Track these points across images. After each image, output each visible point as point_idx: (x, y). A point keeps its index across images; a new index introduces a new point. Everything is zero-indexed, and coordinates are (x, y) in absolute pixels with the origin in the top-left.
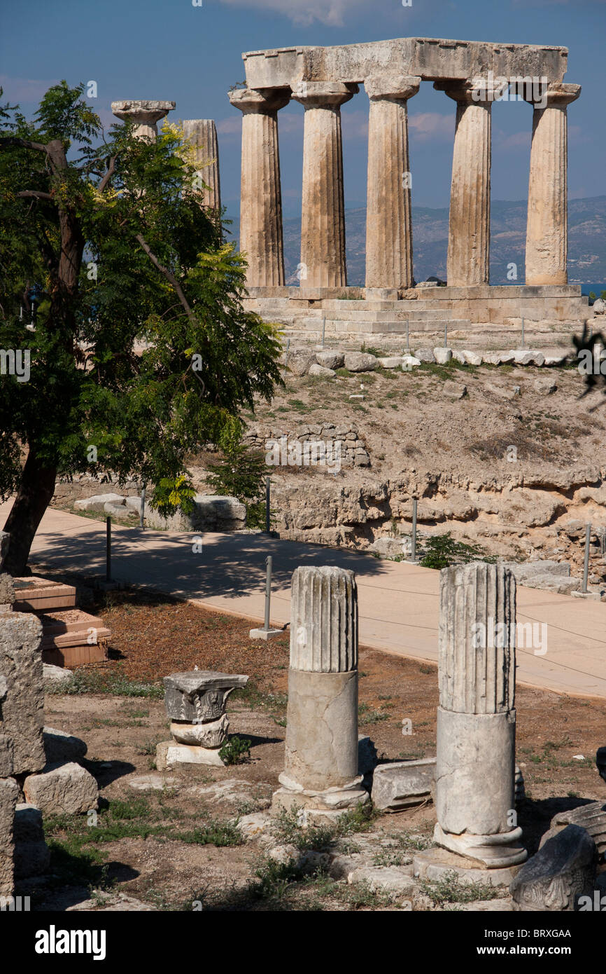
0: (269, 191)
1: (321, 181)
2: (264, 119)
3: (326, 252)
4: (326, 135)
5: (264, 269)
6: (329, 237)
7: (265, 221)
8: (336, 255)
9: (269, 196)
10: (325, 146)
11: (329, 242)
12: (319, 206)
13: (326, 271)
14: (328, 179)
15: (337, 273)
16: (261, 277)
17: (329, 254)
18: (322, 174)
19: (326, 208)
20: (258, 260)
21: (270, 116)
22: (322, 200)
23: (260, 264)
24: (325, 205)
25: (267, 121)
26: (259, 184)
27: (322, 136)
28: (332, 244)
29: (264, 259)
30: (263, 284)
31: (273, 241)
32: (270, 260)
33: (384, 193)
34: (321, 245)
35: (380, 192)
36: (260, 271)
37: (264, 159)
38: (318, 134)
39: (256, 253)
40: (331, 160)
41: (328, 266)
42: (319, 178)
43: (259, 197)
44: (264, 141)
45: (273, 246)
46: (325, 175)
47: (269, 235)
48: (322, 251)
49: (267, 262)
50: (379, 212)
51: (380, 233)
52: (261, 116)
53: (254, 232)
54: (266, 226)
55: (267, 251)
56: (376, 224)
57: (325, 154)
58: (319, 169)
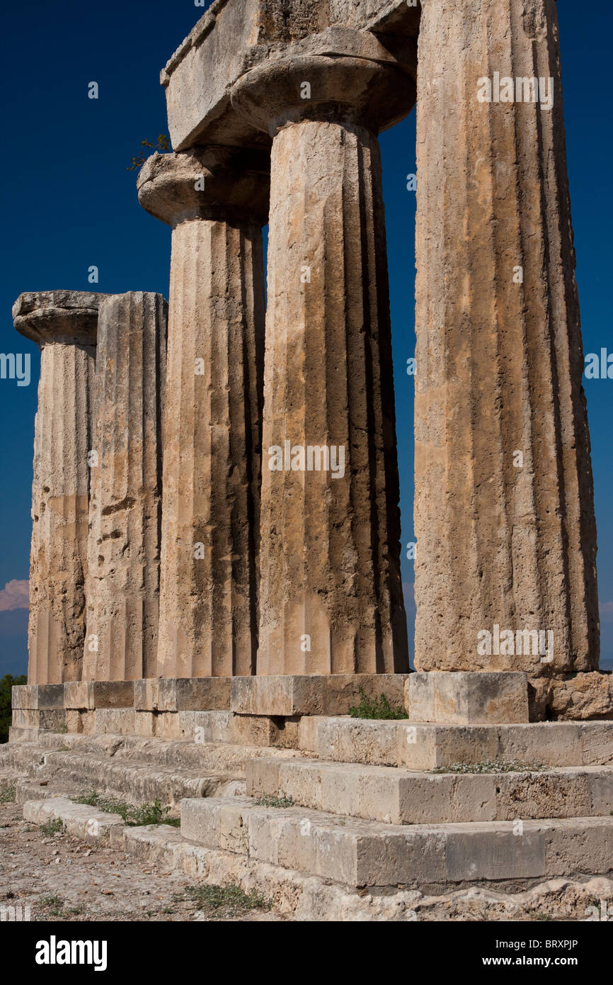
0: (225, 415)
1: (308, 335)
2: (215, 232)
3: (324, 557)
4: (325, 197)
5: (207, 630)
6: (332, 510)
7: (214, 496)
8: (357, 568)
9: (224, 430)
10: (319, 229)
11: (335, 526)
12: (301, 414)
13: (323, 621)
14: (328, 328)
15: (363, 626)
16: (198, 651)
17: (334, 566)
18: (309, 314)
19: (322, 419)
20: (193, 603)
21: (232, 224)
22: (310, 394)
23: (199, 616)
24: (322, 408)
25: (223, 238)
26: (199, 399)
27: (310, 200)
28: (345, 535)
29: (209, 601)
30: (206, 670)
31: (236, 550)
32: (227, 603)
33: (465, 301)
34: (309, 537)
35: (453, 300)
36: (198, 635)
37: (214, 333)
38: (300, 196)
39: (189, 585)
40: (338, 272)
41: (330, 602)
42: (301, 326)
43: (197, 432)
44: (215, 288)
45: (235, 565)
46: (319, 318)
47: (225, 535)
48: (312, 555)
49: (218, 608)
50: (449, 373)
51: (455, 454)
52: (208, 225)
53: (185, 529)
54: (215, 510)
55: (218, 578)
56: (440, 423)
57: (319, 253)
58: (301, 300)
